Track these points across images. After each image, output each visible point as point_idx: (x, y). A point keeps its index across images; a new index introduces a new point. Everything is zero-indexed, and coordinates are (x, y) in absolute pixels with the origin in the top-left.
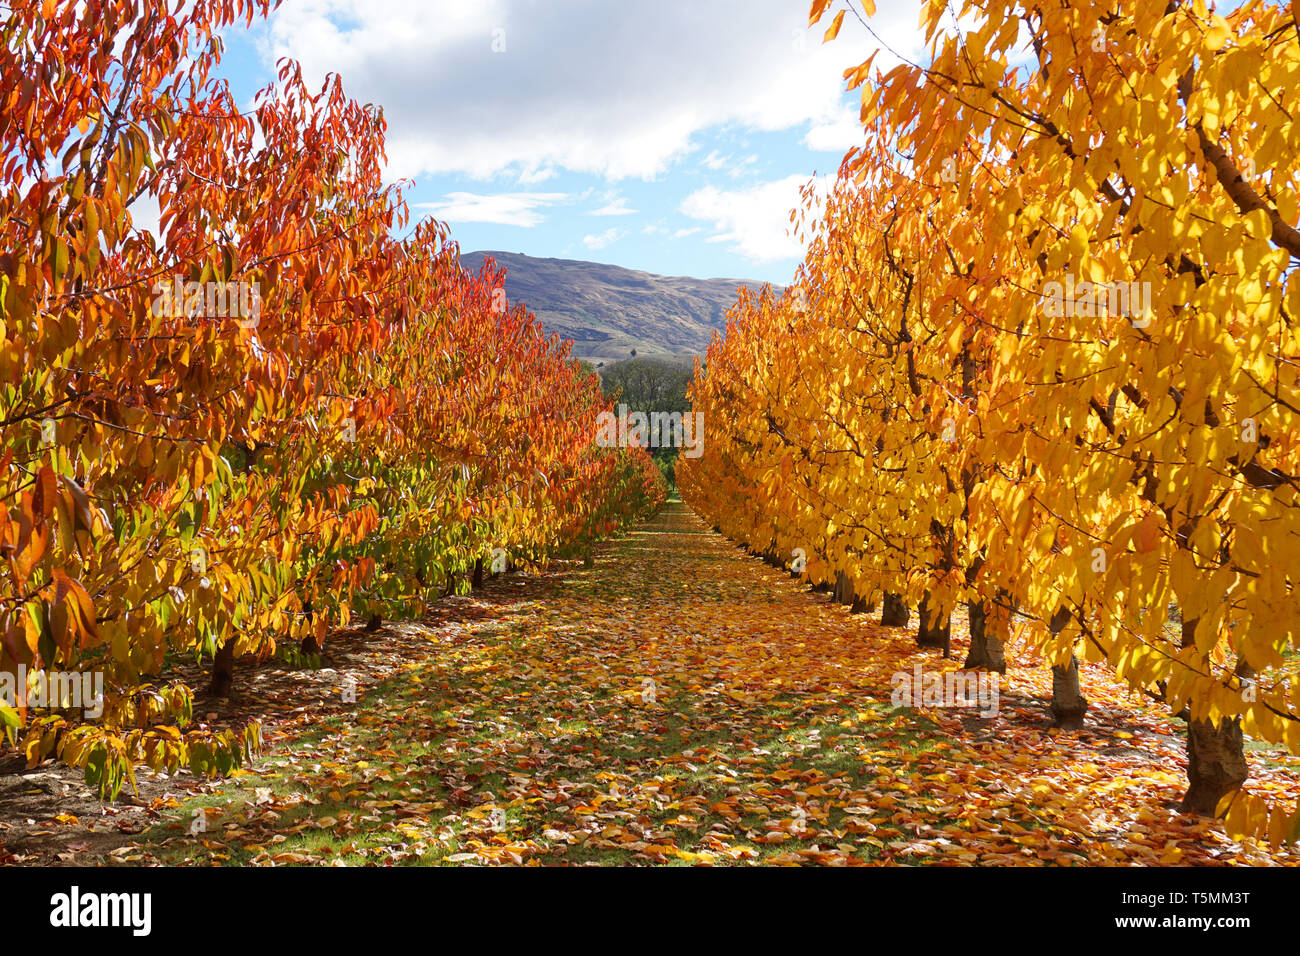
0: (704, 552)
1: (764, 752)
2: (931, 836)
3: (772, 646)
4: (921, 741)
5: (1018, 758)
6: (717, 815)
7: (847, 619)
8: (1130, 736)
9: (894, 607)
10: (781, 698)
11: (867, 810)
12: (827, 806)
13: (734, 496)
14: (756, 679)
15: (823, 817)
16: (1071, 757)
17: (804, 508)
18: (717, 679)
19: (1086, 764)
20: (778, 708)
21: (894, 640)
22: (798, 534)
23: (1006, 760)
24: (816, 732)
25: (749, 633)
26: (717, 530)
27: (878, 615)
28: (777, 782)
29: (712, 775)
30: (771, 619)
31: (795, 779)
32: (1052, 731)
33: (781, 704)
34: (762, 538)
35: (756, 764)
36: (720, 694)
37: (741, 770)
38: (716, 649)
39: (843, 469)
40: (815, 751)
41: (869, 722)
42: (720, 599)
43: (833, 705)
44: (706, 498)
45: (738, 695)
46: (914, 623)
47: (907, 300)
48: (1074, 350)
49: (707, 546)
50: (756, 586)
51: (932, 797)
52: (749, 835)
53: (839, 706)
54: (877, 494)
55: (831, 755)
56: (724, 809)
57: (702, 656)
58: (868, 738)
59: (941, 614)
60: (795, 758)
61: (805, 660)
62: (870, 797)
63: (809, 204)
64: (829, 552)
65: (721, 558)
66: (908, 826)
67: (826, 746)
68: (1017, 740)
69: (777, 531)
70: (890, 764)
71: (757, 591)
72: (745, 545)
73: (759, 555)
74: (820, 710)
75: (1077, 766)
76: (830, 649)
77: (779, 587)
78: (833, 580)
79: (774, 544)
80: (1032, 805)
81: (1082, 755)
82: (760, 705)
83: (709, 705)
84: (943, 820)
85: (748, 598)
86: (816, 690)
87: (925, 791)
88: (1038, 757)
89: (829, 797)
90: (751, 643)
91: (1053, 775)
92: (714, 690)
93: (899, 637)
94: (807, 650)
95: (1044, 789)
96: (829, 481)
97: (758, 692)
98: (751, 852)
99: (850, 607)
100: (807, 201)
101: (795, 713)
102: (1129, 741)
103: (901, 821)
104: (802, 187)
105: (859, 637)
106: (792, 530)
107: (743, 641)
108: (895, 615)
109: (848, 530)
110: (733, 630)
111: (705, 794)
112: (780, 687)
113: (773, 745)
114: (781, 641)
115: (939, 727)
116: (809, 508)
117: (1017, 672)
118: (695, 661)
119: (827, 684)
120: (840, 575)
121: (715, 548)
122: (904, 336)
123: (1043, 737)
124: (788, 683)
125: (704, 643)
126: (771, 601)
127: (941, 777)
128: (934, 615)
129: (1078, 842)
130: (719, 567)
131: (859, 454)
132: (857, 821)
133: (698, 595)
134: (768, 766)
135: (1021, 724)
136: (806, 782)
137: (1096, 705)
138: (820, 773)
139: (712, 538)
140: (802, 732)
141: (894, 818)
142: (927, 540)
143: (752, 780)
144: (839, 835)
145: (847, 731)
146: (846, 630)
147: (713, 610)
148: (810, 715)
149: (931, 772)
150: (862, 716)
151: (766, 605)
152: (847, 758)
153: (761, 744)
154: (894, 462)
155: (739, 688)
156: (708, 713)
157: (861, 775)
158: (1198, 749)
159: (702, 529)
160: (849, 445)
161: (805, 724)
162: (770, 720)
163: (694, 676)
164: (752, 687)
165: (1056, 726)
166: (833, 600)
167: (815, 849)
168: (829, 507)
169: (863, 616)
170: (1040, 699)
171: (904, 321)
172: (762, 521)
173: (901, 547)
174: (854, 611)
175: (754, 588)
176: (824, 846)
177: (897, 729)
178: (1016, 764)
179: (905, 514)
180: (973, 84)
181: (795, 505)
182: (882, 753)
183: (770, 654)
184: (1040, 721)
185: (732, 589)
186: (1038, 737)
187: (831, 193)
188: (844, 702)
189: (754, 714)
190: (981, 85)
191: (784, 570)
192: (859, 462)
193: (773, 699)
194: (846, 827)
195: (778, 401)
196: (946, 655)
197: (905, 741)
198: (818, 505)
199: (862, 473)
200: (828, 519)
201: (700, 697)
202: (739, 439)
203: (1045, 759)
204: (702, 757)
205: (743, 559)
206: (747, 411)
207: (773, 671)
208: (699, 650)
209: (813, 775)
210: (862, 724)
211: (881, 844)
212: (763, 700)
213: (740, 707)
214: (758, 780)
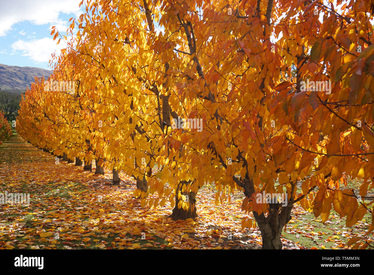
0: (25, 149)
1: (46, 194)
2: (83, 206)
3: (47, 172)
4: (83, 190)
5: (104, 192)
6: (36, 207)
7: (66, 165)
8: (129, 186)
9: (78, 161)
10: (50, 183)
11: (70, 203)
12: (61, 203)
13: (35, 134)
14: (43, 180)
15: (60, 205)
16: (115, 190)
17: (54, 138)
18: (33, 180)
19: (119, 191)
20: (49, 186)
21: (78, 169)
22: (53, 143)
23: (101, 192)
24: (59, 190)
25: (40, 169)
26: (29, 142)
27: (74, 163)
28: (50, 200)
29: (34, 200)
30: (46, 166)
31: (54, 199)
32: (112, 186)
33: (50, 185)
34: (42, 144)
35: (45, 197)
36: (34, 184)
37: (41, 198)
38: (32, 174)
39: (64, 127)
40: (58, 193)
41: (71, 187)
42: (32, 161)
43: (62, 184)
44: (26, 133)
45: (39, 184)
46: (83, 165)
47: (79, 87)
48: (108, 107)
49: (26, 147)
50: (42, 157)
51: (84, 199)
52: (44, 209)
53: (64, 184)
54: (72, 134)
55: (62, 194)
56: (38, 205)
57: (29, 175)
58: (71, 190)
59: (89, 161)
60: (53, 195)
61: (55, 175)
62: (70, 201)
63: (54, 59)
64: (61, 148)
65: (31, 150)
66: (78, 205)
67: (61, 192)
68: (104, 188)
69: (47, 143)
70: (75, 195)
71: (42, 159)
72: (38, 146)
73: (41, 149)
74: (59, 185)
75: (116, 192)
76: (62, 172)
77: (48, 157)
78: (62, 155)
79: (46, 146)
80: (105, 199)
81: (118, 190)
82: (45, 185)
83: (32, 186)
84: (86, 203)
85: (40, 161)
86: (58, 181)
87: (83, 199)
88: (108, 191)
89: (61, 202)
90: (42, 172)
91: (111, 194)
92: (32, 183)
93: (79, 168)
94: (56, 173)
95: (108, 196)
96: (61, 130)
97: (44, 182)
98: (44, 212)
99: (67, 162)
100: (53, 58)
101: (53, 186)
102: (129, 187)
103: (77, 204)
104: (52, 54)
105: (69, 169)
106: (51, 142)
107: (39, 171)
108: (79, 163)
109: (65, 142)
110: (36, 169)
111: (33, 203)
112: (49, 181)
113: (48, 193)
114: (49, 171)
115: (87, 187)
116: (55, 137)
117: (107, 174)
118: (27, 177)
119: (61, 180)
120: (64, 153)
121: (29, 148)
122: (78, 96)
123: (110, 187)
124: (51, 180)
125: (29, 173)
126: (46, 161)
127: (86, 196)
128: (87, 162)
129: (113, 205)
130: (30, 153)
131: (68, 124)
132: (68, 205)
133: (25, 161)
134: (47, 197)
135: (106, 185)
136: (56, 199)
137: (124, 180)
138: (59, 197)
139: (28, 145)
140: (55, 190)
141: (76, 204)
142: (85, 144)
143: (44, 200)
144: (63, 208)
145: (66, 189)
146: (66, 167)
147: (30, 164)
148: (57, 186)
149: (84, 195)
150: (69, 186)
151: (45, 162)
152: (66, 194)
153: (45, 193)
154: (77, 125)
155: (39, 182)
156: (32, 188)
157: (69, 197)
158: (138, 185)
159: (24, 142)
160: (65, 122)
161: (56, 188)
162: (47, 188)
163: (27, 180)
164: (42, 182)
165: (114, 185)
166: (63, 160)
167: (58, 210)
168: (60, 137)
169: (71, 164)
170: (111, 180)
171: (78, 92)
172: (43, 140)
173: (79, 146)
174: (68, 163)
175: (41, 158)
176: (60, 210)
177: (77, 188)
178: (103, 193)
179: (79, 138)
180: (87, 55)
181: (52, 137)
182: (73, 192)
183: (46, 174)
184: (110, 184)
185: (35, 159)
186: (109, 187)
187: (60, 56)
188: (65, 183)
189: (43, 187)
190: (89, 55)
191: (49, 153)
192: (68, 125)
193: (48, 184)
194: (65, 206)
195: (47, 109)
196: (91, 172)
197: (79, 190)
198: (58, 136)
199: (69, 128)
200: (61, 139)
201: (29, 185)
202: (36, 119)
203: (110, 191)
204: (32, 196)
205: (37, 150)
206: (38, 111)
207: (48, 178)
208: (28, 174)
209: (58, 198)
210: (69, 187)
211: (72, 208)
212: (45, 184)
213: (40, 186)
214: (45, 200)
